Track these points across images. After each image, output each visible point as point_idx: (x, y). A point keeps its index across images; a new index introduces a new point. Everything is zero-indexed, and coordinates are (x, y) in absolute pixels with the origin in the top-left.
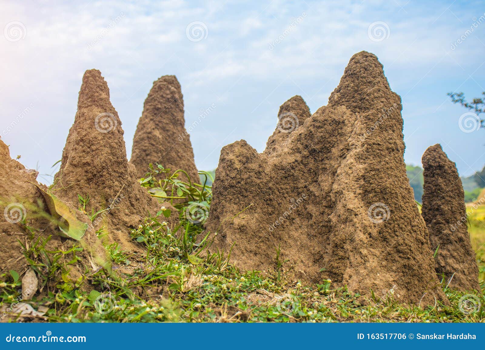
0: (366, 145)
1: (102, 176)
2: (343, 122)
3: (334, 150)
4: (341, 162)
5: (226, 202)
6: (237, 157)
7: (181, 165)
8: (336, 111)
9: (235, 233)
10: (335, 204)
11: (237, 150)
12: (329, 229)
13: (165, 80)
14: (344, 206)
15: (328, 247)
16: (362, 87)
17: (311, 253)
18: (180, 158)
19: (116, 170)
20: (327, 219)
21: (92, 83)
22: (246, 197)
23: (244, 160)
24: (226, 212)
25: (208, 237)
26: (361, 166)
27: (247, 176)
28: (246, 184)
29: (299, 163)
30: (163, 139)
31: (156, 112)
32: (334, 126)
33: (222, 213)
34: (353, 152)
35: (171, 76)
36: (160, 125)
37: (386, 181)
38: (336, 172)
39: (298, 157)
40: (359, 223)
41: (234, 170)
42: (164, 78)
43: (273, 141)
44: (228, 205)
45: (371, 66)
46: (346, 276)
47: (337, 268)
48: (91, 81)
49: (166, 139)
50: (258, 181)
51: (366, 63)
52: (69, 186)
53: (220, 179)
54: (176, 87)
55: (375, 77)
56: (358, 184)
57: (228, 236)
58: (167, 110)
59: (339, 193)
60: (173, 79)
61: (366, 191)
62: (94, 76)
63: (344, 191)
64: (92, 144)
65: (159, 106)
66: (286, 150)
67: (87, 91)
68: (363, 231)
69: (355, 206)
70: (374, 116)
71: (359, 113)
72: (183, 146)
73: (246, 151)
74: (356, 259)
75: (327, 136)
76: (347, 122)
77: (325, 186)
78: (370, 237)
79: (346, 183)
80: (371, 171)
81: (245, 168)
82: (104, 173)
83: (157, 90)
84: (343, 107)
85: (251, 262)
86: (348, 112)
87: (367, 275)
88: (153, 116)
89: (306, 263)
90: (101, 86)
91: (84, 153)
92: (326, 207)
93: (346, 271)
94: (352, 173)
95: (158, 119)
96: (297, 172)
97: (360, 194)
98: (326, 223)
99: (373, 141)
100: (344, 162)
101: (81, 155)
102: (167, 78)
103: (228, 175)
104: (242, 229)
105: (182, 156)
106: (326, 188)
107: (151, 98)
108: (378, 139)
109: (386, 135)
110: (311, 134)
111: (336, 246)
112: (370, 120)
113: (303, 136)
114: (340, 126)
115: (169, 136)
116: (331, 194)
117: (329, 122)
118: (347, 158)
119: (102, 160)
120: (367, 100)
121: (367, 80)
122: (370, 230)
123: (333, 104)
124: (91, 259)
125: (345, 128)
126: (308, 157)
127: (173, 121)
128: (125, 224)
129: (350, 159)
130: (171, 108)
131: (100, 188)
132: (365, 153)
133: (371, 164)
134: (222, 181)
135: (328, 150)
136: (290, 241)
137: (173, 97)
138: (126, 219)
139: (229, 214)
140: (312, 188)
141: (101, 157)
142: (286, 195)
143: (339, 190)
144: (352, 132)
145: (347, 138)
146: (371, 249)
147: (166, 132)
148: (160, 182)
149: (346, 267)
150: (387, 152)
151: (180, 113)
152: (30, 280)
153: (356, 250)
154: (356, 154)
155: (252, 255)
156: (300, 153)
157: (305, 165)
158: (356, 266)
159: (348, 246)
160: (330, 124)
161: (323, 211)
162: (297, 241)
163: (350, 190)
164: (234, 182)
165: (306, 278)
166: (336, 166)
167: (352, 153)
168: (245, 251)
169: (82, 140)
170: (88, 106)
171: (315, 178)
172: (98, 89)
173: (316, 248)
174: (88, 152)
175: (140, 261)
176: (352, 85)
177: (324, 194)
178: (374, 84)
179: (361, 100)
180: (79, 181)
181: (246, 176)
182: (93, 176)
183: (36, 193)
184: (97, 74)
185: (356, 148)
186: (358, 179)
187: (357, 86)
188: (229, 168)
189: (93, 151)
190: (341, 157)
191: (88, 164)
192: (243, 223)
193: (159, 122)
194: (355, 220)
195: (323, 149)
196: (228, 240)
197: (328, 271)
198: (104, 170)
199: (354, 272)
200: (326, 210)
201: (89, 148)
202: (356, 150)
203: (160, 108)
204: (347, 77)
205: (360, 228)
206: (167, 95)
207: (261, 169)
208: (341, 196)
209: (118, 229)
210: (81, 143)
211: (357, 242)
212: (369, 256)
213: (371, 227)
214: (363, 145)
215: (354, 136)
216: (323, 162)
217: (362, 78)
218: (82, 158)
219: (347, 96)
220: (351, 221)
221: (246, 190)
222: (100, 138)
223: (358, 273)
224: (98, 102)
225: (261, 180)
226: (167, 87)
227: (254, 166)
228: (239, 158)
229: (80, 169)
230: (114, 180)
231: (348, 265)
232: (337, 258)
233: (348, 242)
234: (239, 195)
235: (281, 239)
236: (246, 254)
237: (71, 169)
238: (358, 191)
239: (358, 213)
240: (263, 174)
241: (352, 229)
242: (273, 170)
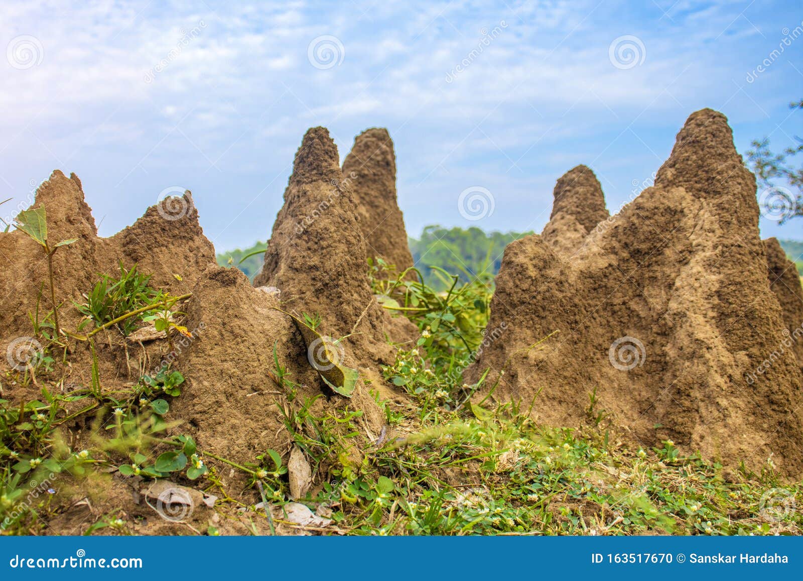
0: (720, 247)
1: (337, 286)
2: (682, 212)
3: (668, 252)
4: (682, 270)
5: (514, 325)
6: (531, 260)
7: (395, 256)
8: (670, 195)
9: (531, 371)
10: (672, 331)
11: (530, 250)
12: (663, 366)
13: (374, 135)
14: (690, 335)
15: (661, 392)
16: (709, 161)
17: (635, 400)
18: (393, 245)
19: (354, 276)
20: (660, 352)
21: (319, 147)
22: (543, 318)
23: (541, 264)
24: (515, 340)
25: (487, 377)
26: (714, 277)
27: (545, 288)
28: (543, 299)
29: (614, 269)
30: (371, 218)
31: (361, 180)
32: (668, 216)
33: (508, 341)
34: (700, 256)
35: (380, 129)
36: (367, 198)
37: (753, 300)
38: (674, 284)
39: (613, 260)
40: (713, 360)
41: (527, 278)
42: (372, 132)
43: (554, 231)
44: (517, 329)
45: (721, 132)
46: (695, 437)
47: (682, 424)
48: (317, 145)
49: (375, 219)
50: (560, 295)
51: (715, 126)
52: (289, 300)
53: (505, 292)
54: (389, 144)
55: (727, 147)
56: (709, 303)
57: (519, 375)
58: (377, 178)
59: (681, 315)
60: (385, 133)
61: (723, 313)
62: (321, 138)
63: (688, 313)
64: (321, 239)
65: (366, 172)
66: (595, 249)
67: (311, 159)
68: (719, 371)
69: (708, 336)
70: (730, 205)
71: (705, 198)
72: (396, 229)
73: (543, 252)
74: (711, 412)
75: (658, 231)
76: (688, 212)
77: (656, 303)
78: (730, 381)
79: (692, 301)
80: (729, 284)
81: (542, 276)
82: (341, 282)
83: (363, 148)
84: (681, 189)
85: (555, 415)
86: (689, 197)
87: (729, 436)
88: (357, 186)
89: (629, 413)
90: (331, 152)
91: (309, 252)
92: (658, 334)
93: (696, 429)
94: (700, 287)
95: (365, 189)
96: (611, 281)
97: (713, 318)
98: (659, 358)
99: (731, 241)
100: (685, 271)
101: (305, 254)
102: (376, 132)
103: (517, 286)
104: (541, 366)
105: (396, 243)
106: (659, 307)
107: (353, 160)
108: (737, 237)
109: (747, 233)
110: (633, 227)
111: (679, 393)
112: (725, 211)
113: (620, 230)
114: (676, 216)
115: (378, 215)
116: (666, 316)
117: (661, 211)
118: (691, 265)
119: (338, 262)
120: (718, 181)
121: (716, 152)
122: (730, 371)
123: (665, 185)
124: (366, 425)
125: (685, 220)
126: (627, 260)
127: (384, 193)
128: (371, 356)
129: (695, 266)
130: (382, 174)
131: (335, 303)
132: (720, 258)
133: (730, 274)
134: (509, 295)
135: (658, 251)
136: (602, 382)
137: (384, 159)
138: (372, 349)
139: (520, 343)
140: (633, 305)
141: (335, 257)
142: (595, 315)
143: (679, 310)
144: (695, 226)
145: (688, 235)
146: (733, 399)
147: (374, 208)
148: (382, 284)
149: (694, 423)
150: (750, 257)
151: (392, 181)
152: (298, 464)
153: (709, 399)
154: (705, 259)
155: (555, 403)
156: (616, 253)
157: (624, 272)
158: (710, 423)
159: (696, 394)
160: (662, 213)
161: (654, 341)
162: (612, 381)
163: (698, 311)
164: (527, 296)
165: (631, 437)
166: (673, 275)
167: (698, 257)
168: (545, 399)
169: (307, 232)
170: (312, 181)
171: (638, 291)
172: (326, 157)
173: (644, 393)
174: (315, 251)
175: (410, 418)
176: (694, 157)
177: (654, 315)
178: (727, 157)
179: (707, 180)
180: (303, 293)
181: (543, 288)
182: (324, 285)
183: (291, 327)
184: (324, 134)
185: (703, 250)
186: (709, 297)
187: (702, 159)
188: (520, 276)
189: (323, 248)
190: (680, 262)
191: (315, 268)
192: (542, 356)
193: (366, 194)
194: (708, 356)
195: (651, 249)
196: (522, 381)
197: (667, 429)
198: (340, 277)
199: (708, 430)
200: (658, 338)
201: (316, 243)
202: (703, 254)
203: (367, 175)
204: (686, 147)
205: (715, 368)
206: (376, 155)
207: (563, 278)
208: (684, 319)
209: (364, 366)
210: (305, 237)
211: (712, 388)
212: (730, 409)
213: (731, 366)
214: (715, 247)
215: (700, 232)
216: (651, 267)
217: (708, 147)
218: (307, 259)
219: (687, 173)
220: (702, 356)
221: (544, 309)
222: (332, 230)
223: (713, 433)
224: (326, 176)
225: (564, 294)
226: (377, 145)
227: (553, 273)
228: (534, 262)
229: (305, 275)
230: (353, 291)
231: (698, 420)
232: (680, 409)
233: (696, 386)
234: (533, 316)
235: (590, 379)
236: (548, 403)
237: (291, 274)
238: (711, 314)
239: (712, 346)
240: (566, 285)
241: (702, 368)
242: (579, 278)
